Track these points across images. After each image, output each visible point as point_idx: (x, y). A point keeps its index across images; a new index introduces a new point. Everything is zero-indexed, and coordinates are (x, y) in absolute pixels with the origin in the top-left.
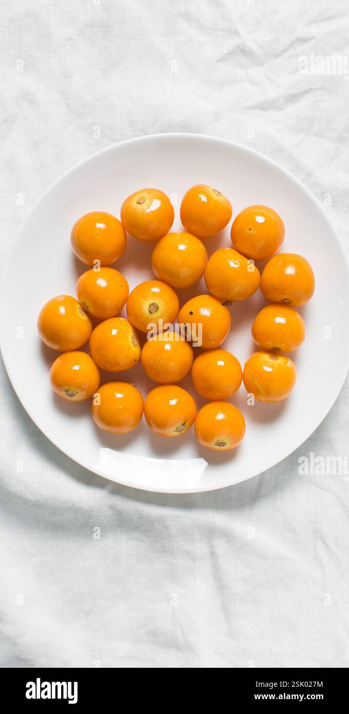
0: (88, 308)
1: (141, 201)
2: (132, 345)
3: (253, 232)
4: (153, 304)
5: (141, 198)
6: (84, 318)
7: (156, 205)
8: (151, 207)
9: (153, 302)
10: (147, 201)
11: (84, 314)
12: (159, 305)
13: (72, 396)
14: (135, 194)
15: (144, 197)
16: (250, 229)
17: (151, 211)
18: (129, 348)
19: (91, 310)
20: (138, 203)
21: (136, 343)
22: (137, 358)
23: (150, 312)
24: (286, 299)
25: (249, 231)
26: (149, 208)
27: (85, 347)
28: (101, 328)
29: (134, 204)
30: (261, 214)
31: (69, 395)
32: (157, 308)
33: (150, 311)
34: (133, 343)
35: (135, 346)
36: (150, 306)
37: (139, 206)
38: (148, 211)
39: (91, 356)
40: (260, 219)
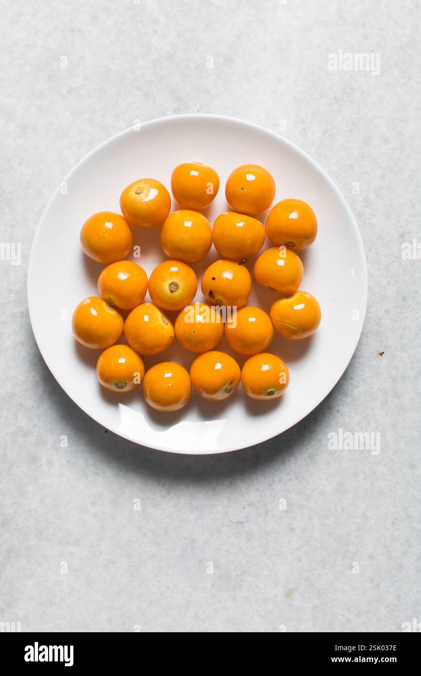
0: (114, 303)
1: (139, 192)
2: (163, 324)
3: (246, 190)
4: (172, 283)
5: (139, 188)
6: (113, 313)
7: (153, 194)
8: (149, 196)
9: (172, 281)
10: (145, 191)
11: (112, 310)
12: (178, 283)
13: (122, 387)
14: (133, 185)
15: (142, 187)
16: (243, 189)
17: (150, 200)
18: (162, 328)
19: (117, 303)
20: (137, 193)
21: (167, 321)
22: (173, 335)
23: (172, 292)
24: (291, 243)
25: (242, 191)
26: (147, 198)
27: (122, 339)
28: (132, 317)
29: (133, 194)
30: (249, 172)
31: (119, 387)
32: (177, 286)
33: (171, 290)
34: (164, 323)
35: (167, 324)
36: (170, 286)
37: (138, 196)
38: (147, 200)
39: (130, 346)
40: (250, 177)
